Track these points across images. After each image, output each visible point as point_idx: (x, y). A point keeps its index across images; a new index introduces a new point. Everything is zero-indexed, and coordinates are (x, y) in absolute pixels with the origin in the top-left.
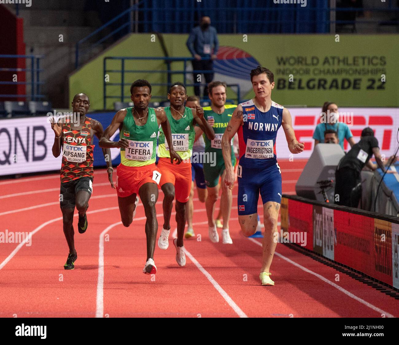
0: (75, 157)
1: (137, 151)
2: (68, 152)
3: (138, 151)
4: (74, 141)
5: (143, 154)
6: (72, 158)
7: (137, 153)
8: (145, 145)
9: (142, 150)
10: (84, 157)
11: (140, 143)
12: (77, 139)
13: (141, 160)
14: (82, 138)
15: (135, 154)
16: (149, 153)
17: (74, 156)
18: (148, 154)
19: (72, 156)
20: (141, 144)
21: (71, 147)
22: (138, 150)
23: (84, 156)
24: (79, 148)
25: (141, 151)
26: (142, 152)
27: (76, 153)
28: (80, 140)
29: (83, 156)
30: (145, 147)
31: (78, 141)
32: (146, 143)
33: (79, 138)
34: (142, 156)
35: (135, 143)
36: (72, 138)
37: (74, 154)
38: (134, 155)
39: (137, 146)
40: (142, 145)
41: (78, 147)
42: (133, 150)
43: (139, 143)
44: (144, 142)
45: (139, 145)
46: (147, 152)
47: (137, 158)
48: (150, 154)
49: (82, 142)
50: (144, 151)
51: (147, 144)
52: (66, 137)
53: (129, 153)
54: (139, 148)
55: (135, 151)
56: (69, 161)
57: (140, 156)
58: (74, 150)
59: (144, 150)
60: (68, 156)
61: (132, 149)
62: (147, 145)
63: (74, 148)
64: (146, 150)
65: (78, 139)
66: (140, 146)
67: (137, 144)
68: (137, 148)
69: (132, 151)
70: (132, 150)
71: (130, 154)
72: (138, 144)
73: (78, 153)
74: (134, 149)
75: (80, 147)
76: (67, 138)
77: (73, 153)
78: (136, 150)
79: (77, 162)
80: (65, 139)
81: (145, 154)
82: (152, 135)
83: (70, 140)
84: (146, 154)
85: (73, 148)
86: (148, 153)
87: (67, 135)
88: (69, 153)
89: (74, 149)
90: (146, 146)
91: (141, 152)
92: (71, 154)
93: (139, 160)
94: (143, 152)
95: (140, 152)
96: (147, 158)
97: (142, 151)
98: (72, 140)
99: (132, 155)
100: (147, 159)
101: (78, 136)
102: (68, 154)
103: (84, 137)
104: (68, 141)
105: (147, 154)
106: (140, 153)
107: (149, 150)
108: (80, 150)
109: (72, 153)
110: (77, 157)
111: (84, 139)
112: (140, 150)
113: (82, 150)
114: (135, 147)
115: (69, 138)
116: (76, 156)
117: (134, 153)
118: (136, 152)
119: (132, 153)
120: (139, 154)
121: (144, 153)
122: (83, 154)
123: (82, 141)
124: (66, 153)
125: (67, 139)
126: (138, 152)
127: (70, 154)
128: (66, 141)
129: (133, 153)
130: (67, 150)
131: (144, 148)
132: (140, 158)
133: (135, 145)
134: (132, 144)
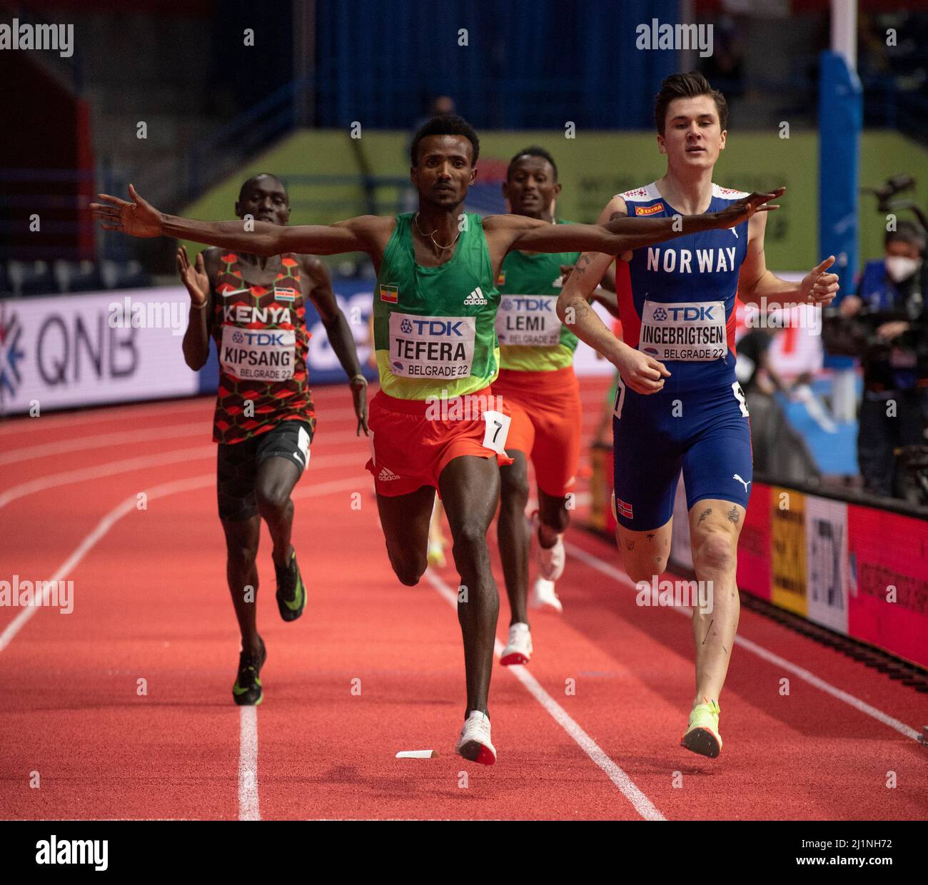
0: (263, 364)
1: (422, 347)
2: (241, 351)
3: (426, 347)
4: (258, 319)
5: (442, 358)
6: (253, 369)
7: (424, 355)
8: (447, 329)
9: (436, 344)
10: (288, 363)
11: (432, 323)
12: (265, 310)
13: (436, 378)
14: (280, 310)
15: (418, 357)
16: (463, 356)
17: (260, 364)
18: (460, 358)
19: (253, 361)
20: (434, 325)
21: (251, 336)
22: (425, 343)
23: (288, 359)
24: (274, 336)
25: (434, 347)
26: (439, 352)
27: (264, 353)
28: (275, 313)
29: (285, 362)
30: (449, 334)
31: (270, 317)
32: (449, 323)
33: (272, 309)
34: (439, 364)
35: (415, 322)
36: (249, 309)
37: (258, 357)
38: (414, 362)
39: (420, 333)
40: (438, 328)
41: (271, 332)
42: (410, 346)
43: (427, 323)
44: (445, 320)
45: (426, 328)
46: (453, 352)
47: (424, 372)
48: (464, 359)
49: (281, 321)
50: (446, 348)
51: (452, 326)
52: (231, 307)
53: (399, 355)
54: (428, 338)
55: (414, 347)
56: (244, 378)
57: (432, 363)
58: (259, 344)
59: (443, 345)
60: (240, 362)
61: (408, 342)
62: (454, 329)
63: (260, 336)
64: (450, 346)
65: (269, 310)
66: (432, 333)
67: (421, 323)
68: (420, 338)
69: (407, 349)
70: (407, 346)
71: (402, 359)
72: (424, 325)
73: (272, 354)
74: (413, 343)
75: (277, 333)
76: (235, 309)
77: (256, 353)
78: (418, 344)
79: (267, 379)
80: (227, 314)
81: (450, 359)
82: (469, 297)
83: (245, 314)
84: (453, 357)
85: (255, 340)
86: (457, 355)
87: (234, 300)
88: (243, 354)
89: (259, 339)
90: (452, 331)
91: (436, 351)
92: (248, 358)
93: (431, 377)
94: (443, 352)
95: (430, 351)
96: (457, 371)
97: (438, 347)
98: (250, 315)
99: (406, 363)
100: (456, 373)
101: (268, 301)
102: (241, 357)
103: (284, 304)
104: (239, 319)
105: (455, 359)
106: (433, 355)
107: (461, 345)
108: (276, 342)
109: (253, 355)
110: (267, 364)
111: (287, 312)
112: (430, 344)
113: (281, 344)
114: (415, 337)
115: (242, 309)
116: (266, 362)
117: (413, 354)
118: (418, 351)
119: (406, 356)
120: (430, 358)
121: (446, 355)
122: (285, 356)
123: (279, 316)
124: (233, 354)
125: (234, 313)
126: (424, 351)
127: (245, 357)
128: (232, 319)
129: (410, 353)
130: (235, 346)
131: (445, 338)
132: (432, 370)
133: (416, 327)
134: (406, 327)
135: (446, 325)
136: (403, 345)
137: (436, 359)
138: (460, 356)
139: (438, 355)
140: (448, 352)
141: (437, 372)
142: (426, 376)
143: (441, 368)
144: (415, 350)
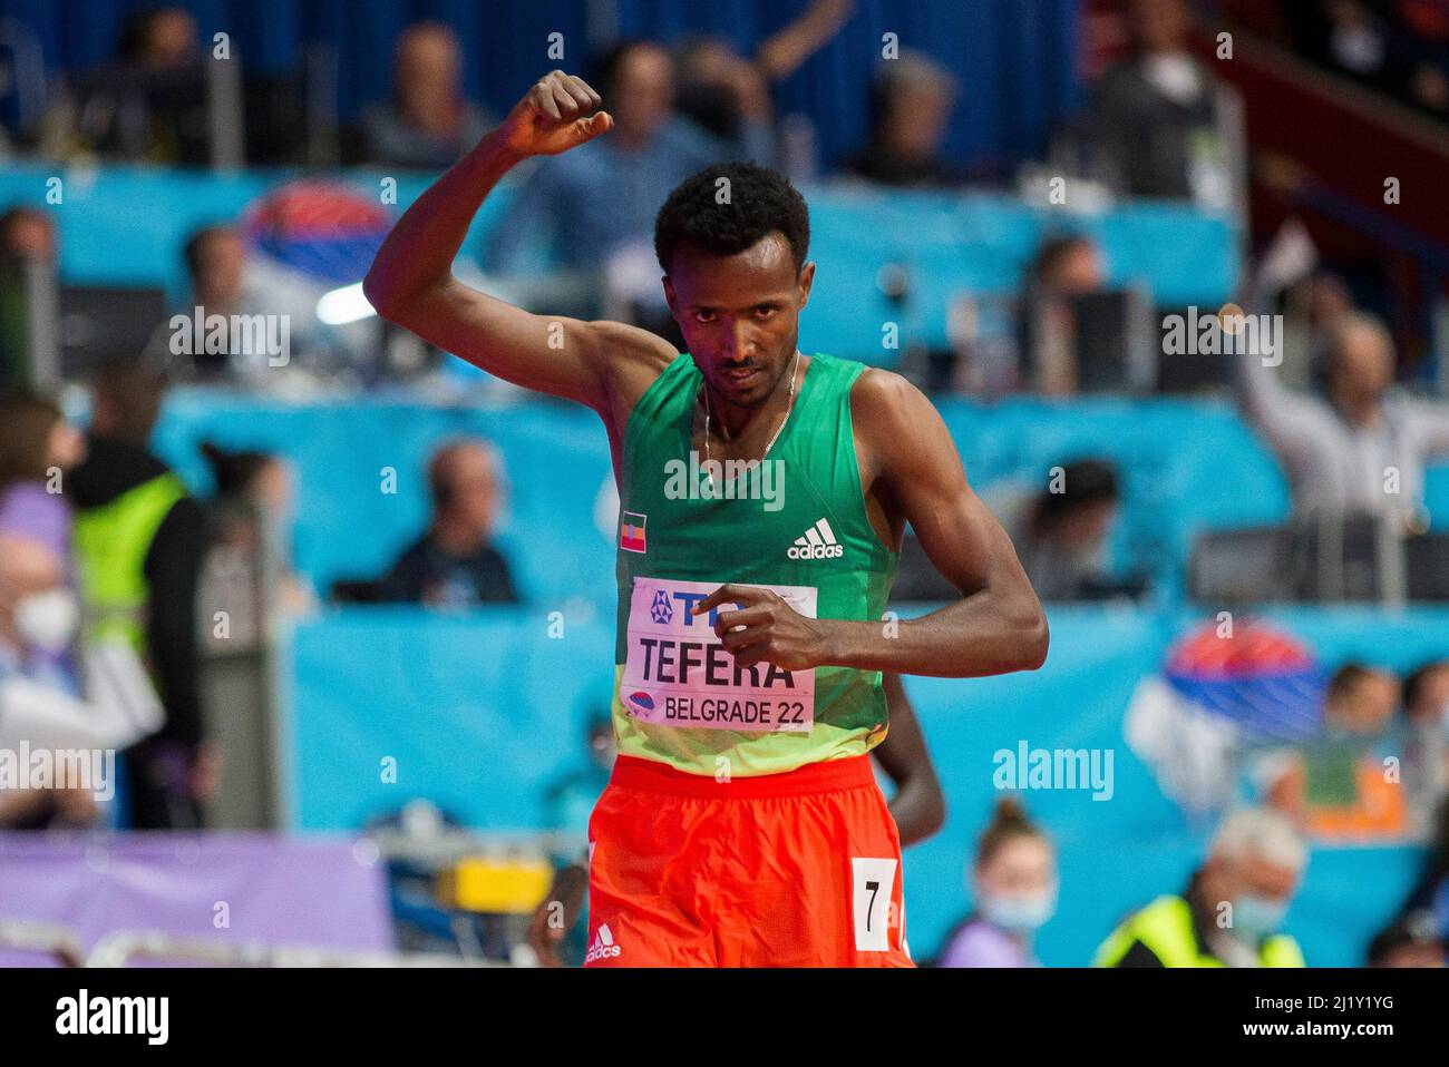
1: (691, 654)
3: (701, 656)
5: (738, 682)
7: (697, 674)
9: (724, 647)
13: (722, 727)
15: (683, 679)
16: (787, 677)
22: (699, 646)
34: (732, 694)
35: (677, 596)
38: (678, 690)
42: (668, 653)
53: (646, 677)
55: (674, 654)
57: (715, 692)
61: (664, 645)
67: (688, 599)
69: (664, 661)
70: (661, 652)
71: (652, 685)
74: (673, 645)
78: (685, 647)
81: (755, 682)
82: (801, 542)
84: (762, 681)
91: (723, 664)
93: (713, 725)
95: (711, 664)
99: (660, 693)
105: (768, 684)
106: (719, 673)
112: (711, 648)
114: (677, 631)
117: (674, 670)
119: (661, 678)
120: (710, 680)
121: (745, 674)
126: (697, 663)
132: (715, 709)
133: (679, 607)
134: (662, 609)
136: (655, 653)
137: (725, 682)
138: (780, 677)
139: (727, 673)
141: (728, 715)
142: (702, 724)
144: (677, 661)
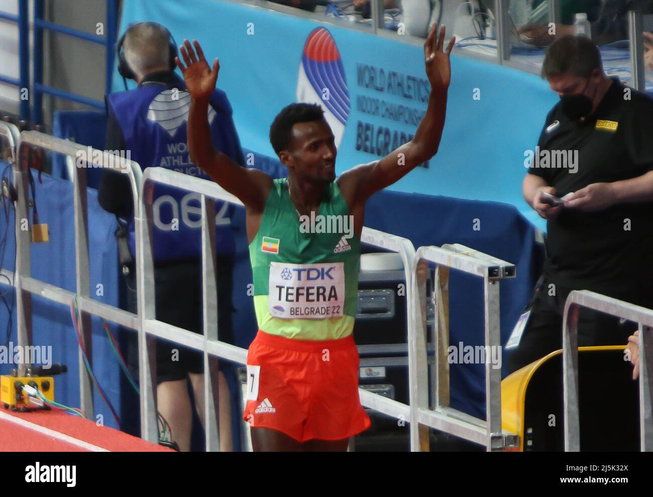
1: (301, 291)
3: (304, 291)
5: (318, 300)
7: (302, 298)
8: (321, 274)
11: (309, 271)
13: (312, 316)
15: (297, 300)
16: (335, 296)
18: (333, 299)
20: (311, 272)
25: (311, 291)
26: (316, 295)
30: (323, 278)
32: (323, 269)
34: (315, 305)
35: (294, 270)
38: (295, 304)
39: (299, 279)
40: (314, 274)
43: (304, 270)
44: (319, 266)
45: (304, 274)
46: (327, 294)
47: (303, 312)
50: (321, 291)
51: (325, 271)
53: (280, 299)
54: (306, 283)
55: (293, 291)
57: (310, 305)
61: (288, 288)
62: (327, 273)
64: (324, 290)
66: (309, 278)
67: (299, 271)
68: (300, 284)
69: (288, 294)
70: (287, 292)
71: (283, 303)
72: (302, 272)
74: (293, 288)
78: (298, 288)
82: (338, 246)
84: (327, 299)
86: (330, 297)
90: (325, 276)
91: (313, 294)
93: (309, 316)
94: (318, 294)
95: (308, 294)
96: (331, 311)
97: (314, 291)
99: (287, 306)
105: (329, 300)
106: (311, 297)
107: (333, 288)
112: (308, 289)
114: (295, 283)
117: (293, 297)
118: (298, 295)
119: (287, 300)
120: (308, 300)
121: (321, 297)
126: (303, 294)
129: (290, 297)
131: (319, 283)
132: (310, 310)
134: (287, 274)
135: (320, 270)
136: (284, 291)
137: (313, 301)
138: (333, 297)
139: (314, 297)
140: (323, 294)
141: (315, 312)
142: (305, 316)
143: (318, 308)
144: (295, 294)
